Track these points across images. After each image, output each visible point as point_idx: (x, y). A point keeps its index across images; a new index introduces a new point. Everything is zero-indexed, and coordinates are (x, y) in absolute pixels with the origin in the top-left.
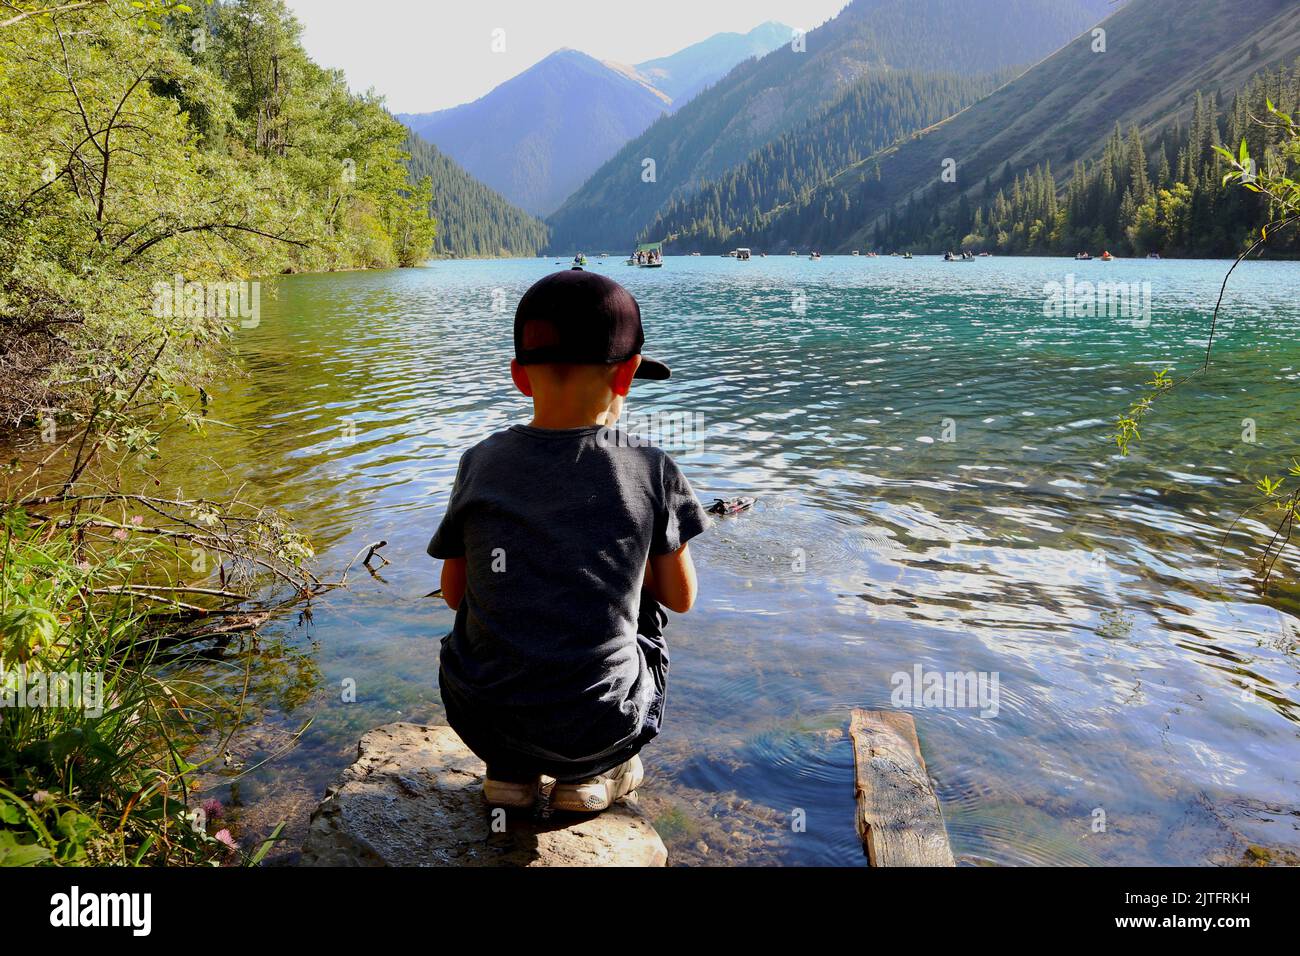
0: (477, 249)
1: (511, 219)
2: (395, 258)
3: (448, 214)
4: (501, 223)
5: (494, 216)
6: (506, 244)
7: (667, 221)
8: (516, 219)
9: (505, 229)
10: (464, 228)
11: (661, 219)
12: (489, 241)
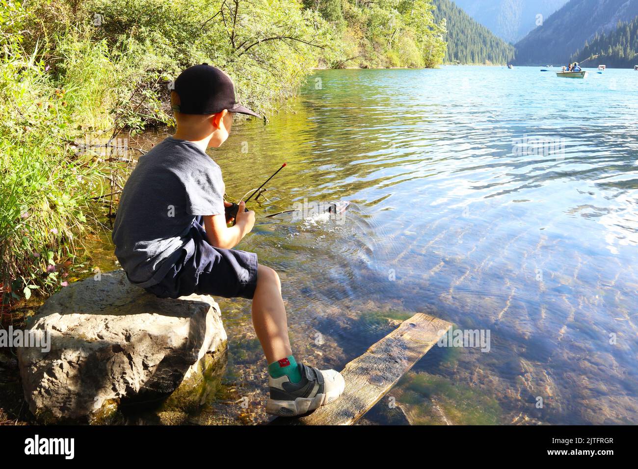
0: (473, 60)
1: (494, 44)
2: (423, 63)
3: (458, 40)
4: (488, 46)
5: (484, 42)
6: (490, 58)
7: (592, 47)
8: (497, 44)
9: (490, 49)
10: (466, 48)
11: (587, 45)
12: (480, 56)
